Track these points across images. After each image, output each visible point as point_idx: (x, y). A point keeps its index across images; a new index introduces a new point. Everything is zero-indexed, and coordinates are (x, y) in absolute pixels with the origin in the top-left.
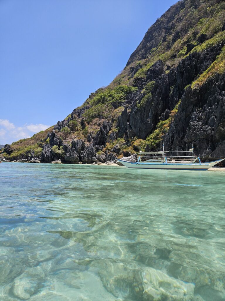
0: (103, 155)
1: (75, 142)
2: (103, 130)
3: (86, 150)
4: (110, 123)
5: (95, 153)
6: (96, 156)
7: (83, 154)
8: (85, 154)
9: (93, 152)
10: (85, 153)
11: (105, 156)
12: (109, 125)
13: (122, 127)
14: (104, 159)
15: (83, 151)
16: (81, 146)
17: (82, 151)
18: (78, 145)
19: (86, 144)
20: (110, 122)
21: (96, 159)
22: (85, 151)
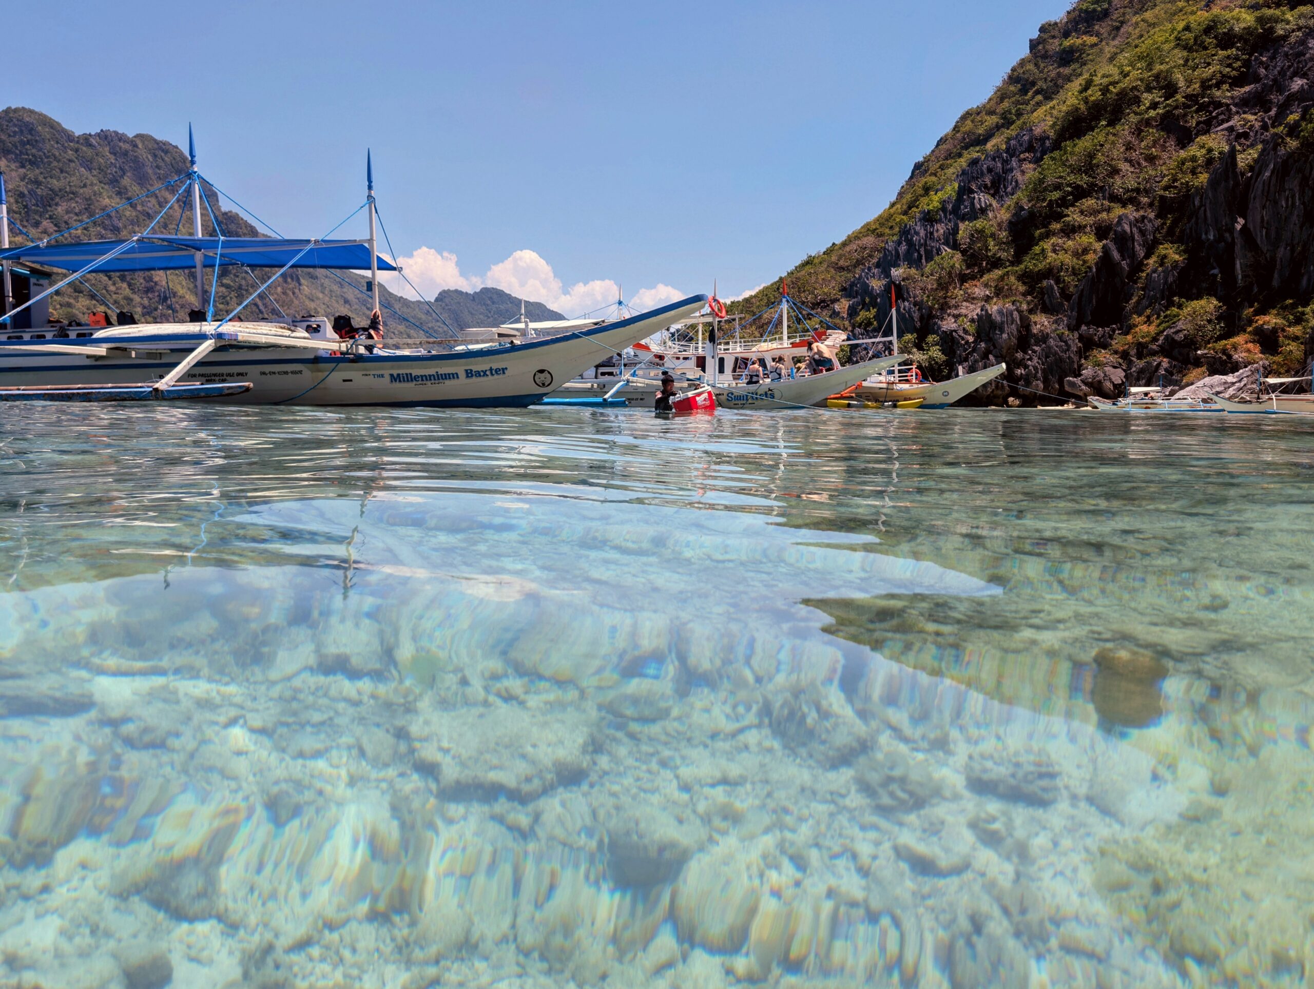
0: (1115, 367)
1: (989, 316)
2: (1116, 255)
3: (1036, 348)
4: (1150, 221)
5: (1076, 359)
6: (1080, 375)
7: (1026, 367)
8: (1035, 368)
9: (1069, 357)
10: (1036, 360)
11: (1123, 374)
12: (1142, 233)
13: (1212, 238)
14: (1115, 386)
15: (1025, 352)
16: (1015, 333)
17: (1019, 355)
18: (1002, 331)
19: (1035, 323)
20: (1152, 215)
21: (1084, 387)
22: (1034, 351)
